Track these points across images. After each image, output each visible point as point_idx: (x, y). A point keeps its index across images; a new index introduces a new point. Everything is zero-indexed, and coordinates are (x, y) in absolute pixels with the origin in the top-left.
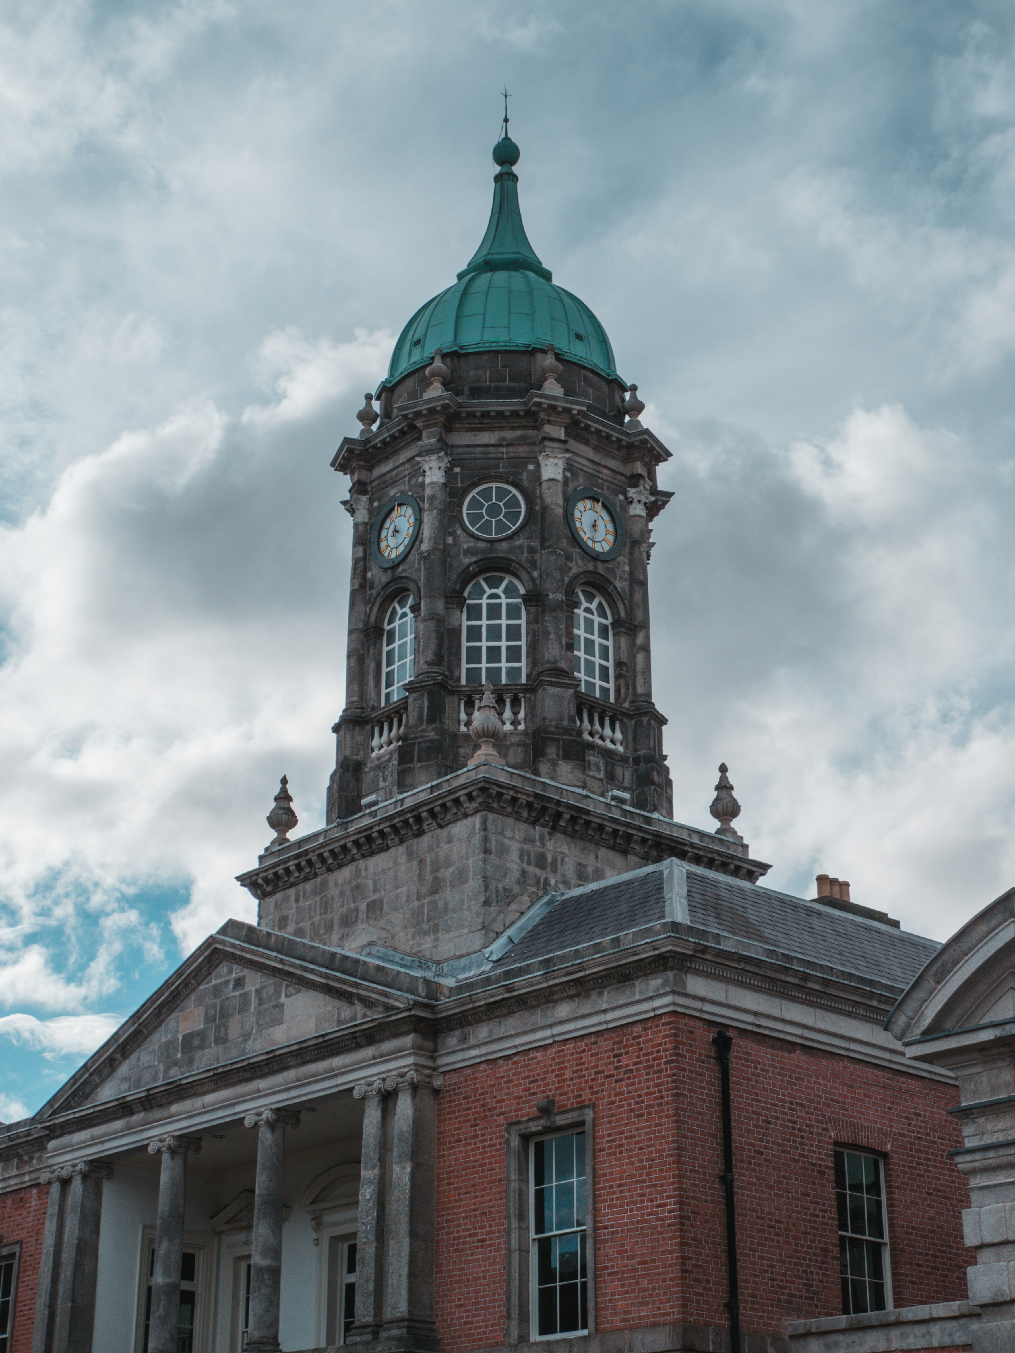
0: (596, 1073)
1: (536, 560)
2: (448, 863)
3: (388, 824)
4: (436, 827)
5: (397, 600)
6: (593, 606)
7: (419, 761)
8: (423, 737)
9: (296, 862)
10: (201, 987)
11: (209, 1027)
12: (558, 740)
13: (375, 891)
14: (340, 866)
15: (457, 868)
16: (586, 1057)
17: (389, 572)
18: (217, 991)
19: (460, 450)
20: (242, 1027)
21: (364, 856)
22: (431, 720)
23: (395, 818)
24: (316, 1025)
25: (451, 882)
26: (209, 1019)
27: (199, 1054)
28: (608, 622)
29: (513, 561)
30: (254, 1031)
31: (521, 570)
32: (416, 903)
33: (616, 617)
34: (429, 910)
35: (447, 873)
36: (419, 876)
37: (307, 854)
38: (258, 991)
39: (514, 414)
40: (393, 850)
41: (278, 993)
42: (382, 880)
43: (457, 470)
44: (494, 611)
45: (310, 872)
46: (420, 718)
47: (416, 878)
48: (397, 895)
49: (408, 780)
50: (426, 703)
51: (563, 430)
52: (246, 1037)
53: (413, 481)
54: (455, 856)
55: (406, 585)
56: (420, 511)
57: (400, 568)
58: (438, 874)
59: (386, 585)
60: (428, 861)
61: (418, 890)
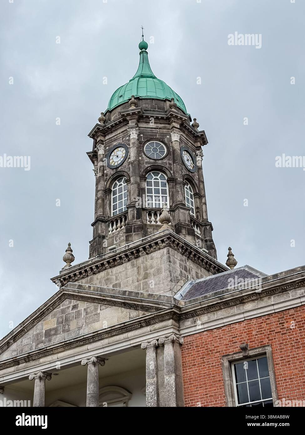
0: (270, 332)
1: (172, 167)
2: (152, 267)
3: (124, 254)
4: (146, 254)
5: (117, 180)
6: (188, 187)
7: (134, 232)
8: (135, 223)
9: (79, 271)
10: (55, 310)
11: (59, 326)
12: (185, 228)
13: (116, 280)
14: (99, 272)
15: (156, 269)
16: (264, 325)
17: (115, 170)
18: (63, 311)
19: (142, 129)
20: (77, 324)
21: (111, 267)
22: (138, 218)
23: (128, 251)
24: (118, 320)
25: (153, 274)
26: (58, 323)
27: (54, 337)
28: (192, 194)
29: (164, 167)
30: (84, 325)
31: (167, 170)
32: (137, 283)
33: (195, 192)
34: (143, 286)
35: (152, 271)
36: (138, 273)
37: (85, 268)
38: (85, 309)
39: (162, 118)
40: (124, 264)
41: (96, 309)
42: (120, 275)
43: (142, 135)
44: (157, 184)
45: (85, 275)
46: (133, 217)
47: (136, 273)
48: (128, 280)
49: (130, 239)
50: (136, 212)
51: (179, 125)
52: (79, 328)
53: (124, 139)
54: (155, 264)
55: (122, 174)
56: (128, 148)
57: (120, 168)
58: (147, 272)
59: (113, 174)
60: (142, 267)
61: (137, 278)
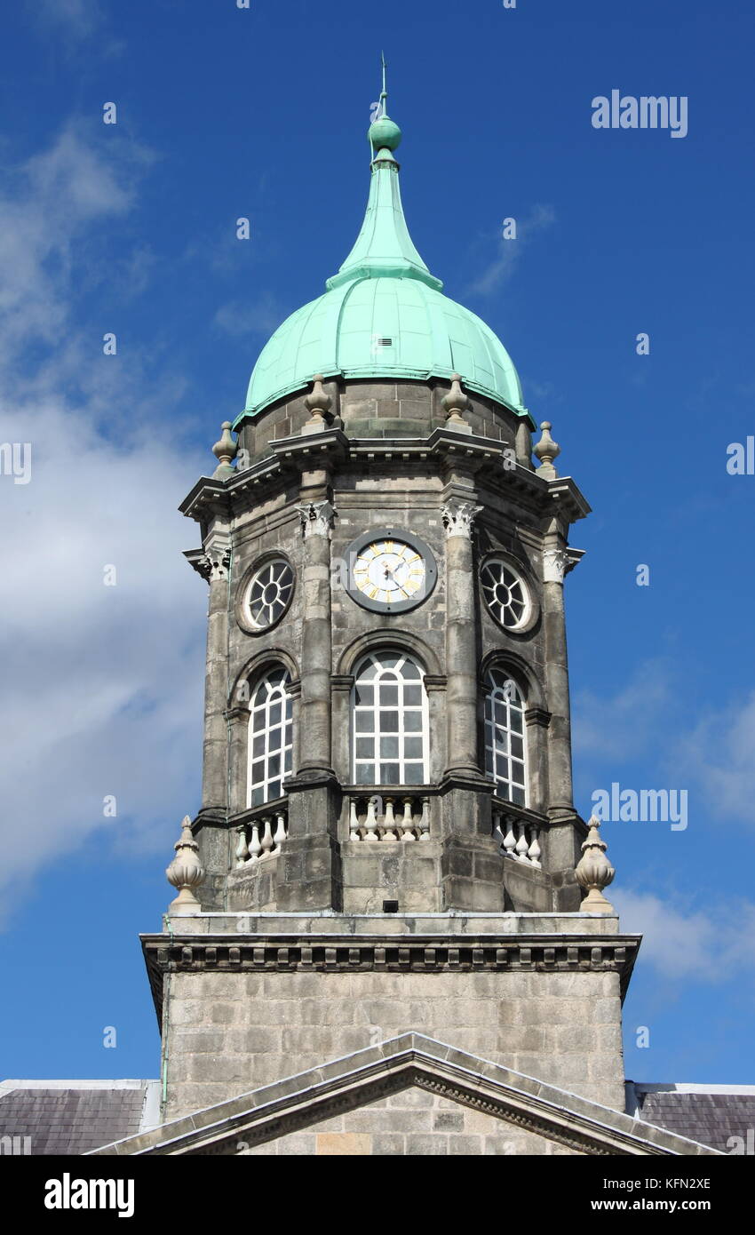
1: (544, 672)
2: (555, 1019)
3: (458, 945)
4: (534, 969)
5: (379, 656)
7: (477, 876)
8: (479, 848)
13: (414, 1016)
15: (573, 1029)
17: (379, 619)
18: (398, 1121)
21: (394, 970)
23: (476, 942)
25: (561, 1042)
31: (533, 677)
35: (554, 1031)
36: (502, 1022)
37: (297, 943)
40: (446, 977)
42: (428, 1008)
45: (288, 964)
46: (470, 823)
47: (495, 1021)
49: (469, 897)
50: (476, 806)
53: (419, 520)
54: (566, 1013)
55: (410, 645)
56: (436, 562)
57: (399, 620)
58: (537, 1028)
59: (372, 632)
60: (518, 1007)
61: (500, 1038)
